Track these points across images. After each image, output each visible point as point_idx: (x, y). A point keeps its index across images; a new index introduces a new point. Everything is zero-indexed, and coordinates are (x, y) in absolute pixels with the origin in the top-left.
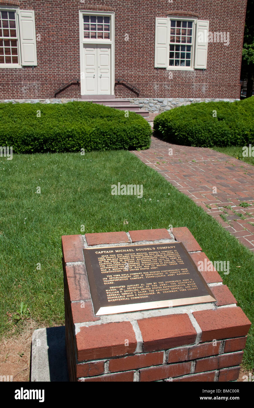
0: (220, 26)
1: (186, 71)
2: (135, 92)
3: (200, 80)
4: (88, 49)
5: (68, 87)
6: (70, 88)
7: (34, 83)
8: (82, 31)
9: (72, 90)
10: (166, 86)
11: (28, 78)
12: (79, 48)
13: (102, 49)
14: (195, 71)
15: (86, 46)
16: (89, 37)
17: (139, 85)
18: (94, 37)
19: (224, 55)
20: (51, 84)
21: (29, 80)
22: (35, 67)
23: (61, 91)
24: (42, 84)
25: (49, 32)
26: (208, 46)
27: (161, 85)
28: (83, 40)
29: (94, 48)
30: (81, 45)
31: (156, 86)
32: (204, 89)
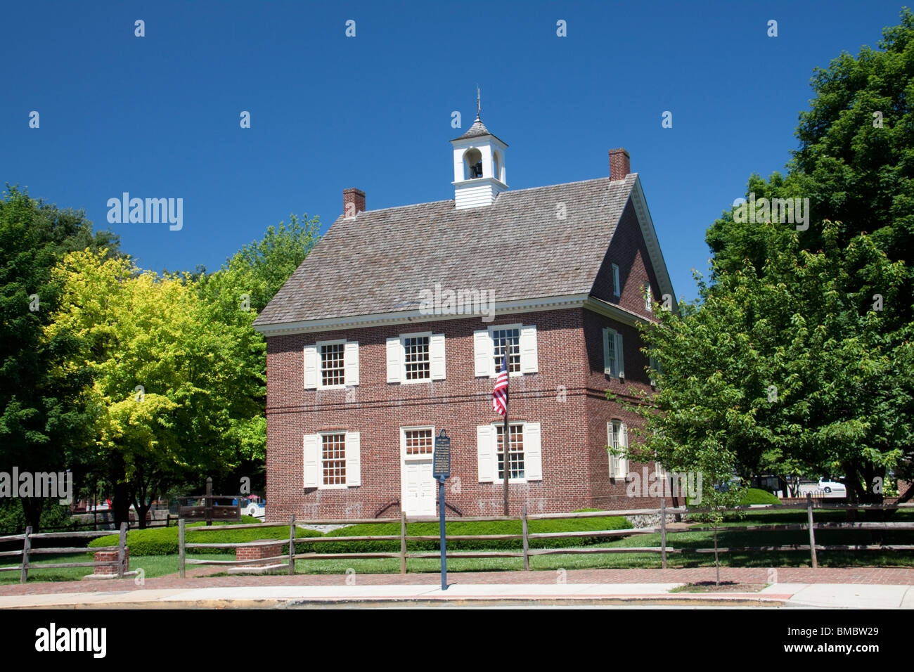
0: (555, 428)
1: (517, 484)
2: (457, 512)
3: (535, 494)
4: (410, 466)
5: (388, 507)
6: (390, 509)
7: (357, 504)
8: (403, 447)
9: (392, 510)
10: (493, 504)
11: (353, 499)
12: (399, 466)
13: (424, 465)
14: (529, 484)
15: (408, 462)
16: (410, 453)
17: (462, 503)
18: (416, 452)
19: (565, 461)
20: (372, 505)
21: (353, 501)
22: (358, 487)
23: (382, 512)
24: (364, 505)
25: (372, 451)
26: (542, 453)
27: (487, 503)
28: (404, 456)
29: (416, 464)
30: (402, 463)
31: (481, 504)
32: (541, 506)
